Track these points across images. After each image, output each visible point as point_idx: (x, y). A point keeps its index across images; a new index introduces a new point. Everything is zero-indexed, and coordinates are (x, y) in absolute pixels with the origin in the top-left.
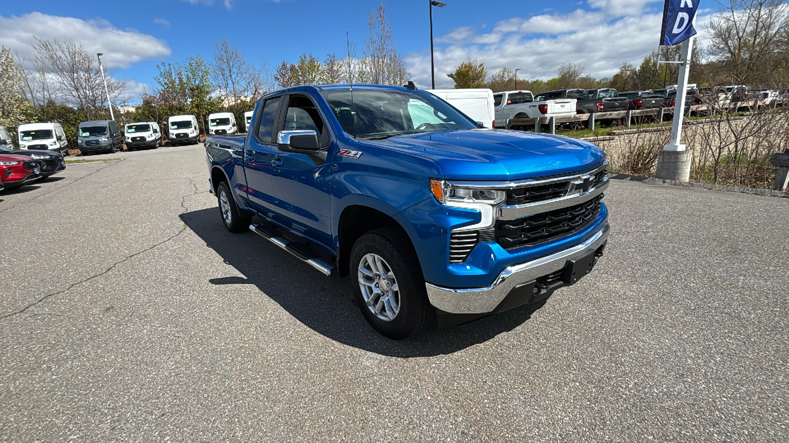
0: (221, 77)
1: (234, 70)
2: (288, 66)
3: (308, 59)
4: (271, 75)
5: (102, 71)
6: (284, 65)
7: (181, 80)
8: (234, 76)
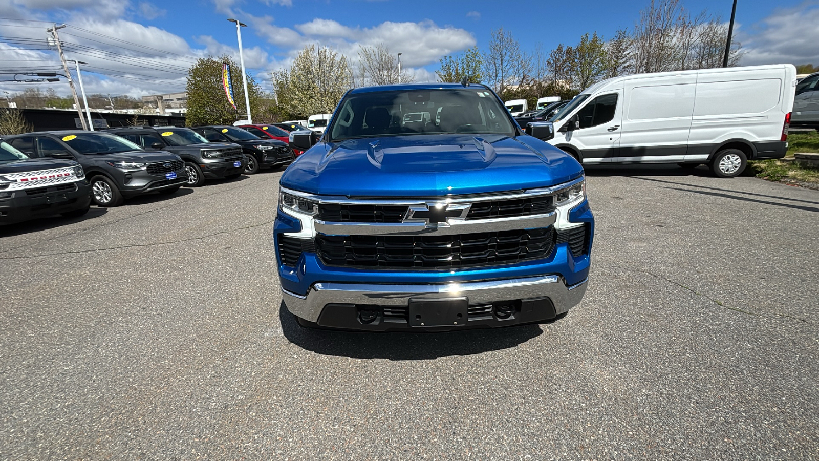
0: (492, 66)
1: (506, 58)
2: (564, 49)
3: (590, 38)
4: (544, 59)
5: (399, 68)
6: (560, 49)
7: (457, 72)
8: (504, 64)
